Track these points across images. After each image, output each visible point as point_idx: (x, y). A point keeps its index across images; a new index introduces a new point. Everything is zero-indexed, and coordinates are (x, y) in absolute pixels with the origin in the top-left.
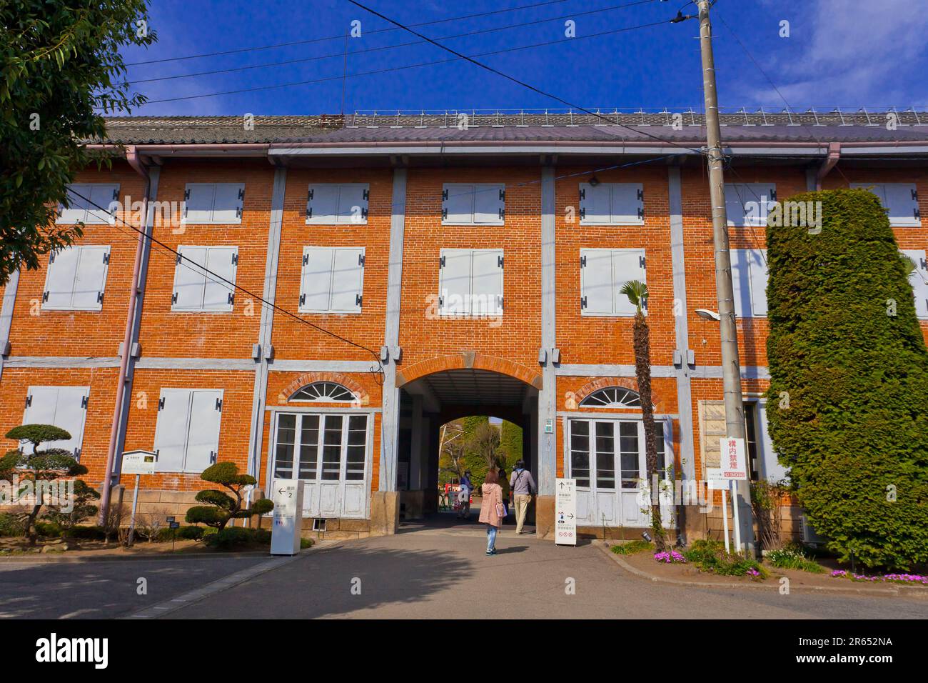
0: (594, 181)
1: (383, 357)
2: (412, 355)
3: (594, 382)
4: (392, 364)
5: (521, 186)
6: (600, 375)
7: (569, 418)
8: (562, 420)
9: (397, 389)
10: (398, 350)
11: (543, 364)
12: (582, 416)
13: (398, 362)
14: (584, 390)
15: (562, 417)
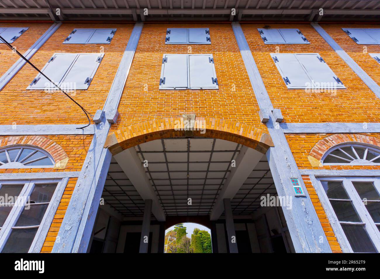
0: (266, 27)
1: (97, 117)
2: (129, 119)
3: (327, 138)
4: (106, 126)
5: (219, 29)
6: (330, 131)
7: (317, 177)
8: (309, 179)
9: (105, 150)
10: (114, 112)
11: (266, 122)
12: (332, 174)
13: (112, 123)
14: (319, 146)
15: (308, 175)
